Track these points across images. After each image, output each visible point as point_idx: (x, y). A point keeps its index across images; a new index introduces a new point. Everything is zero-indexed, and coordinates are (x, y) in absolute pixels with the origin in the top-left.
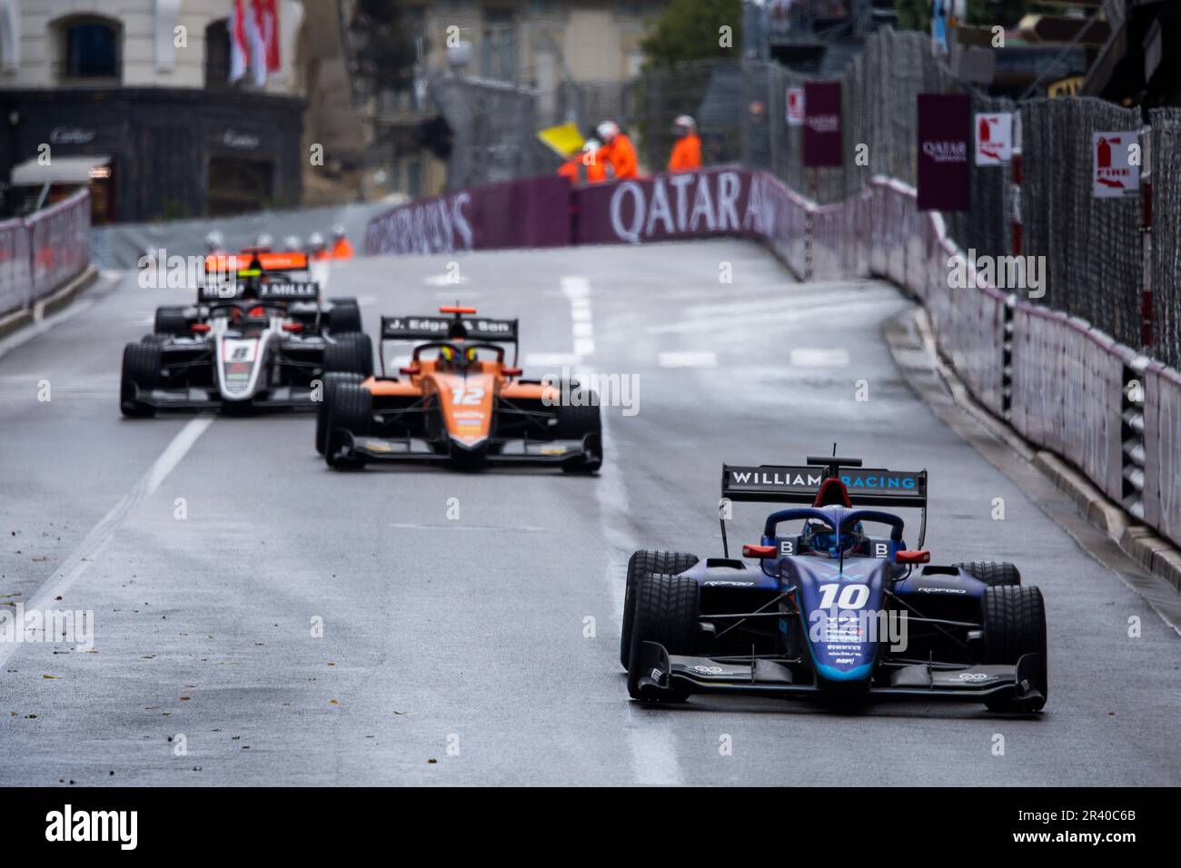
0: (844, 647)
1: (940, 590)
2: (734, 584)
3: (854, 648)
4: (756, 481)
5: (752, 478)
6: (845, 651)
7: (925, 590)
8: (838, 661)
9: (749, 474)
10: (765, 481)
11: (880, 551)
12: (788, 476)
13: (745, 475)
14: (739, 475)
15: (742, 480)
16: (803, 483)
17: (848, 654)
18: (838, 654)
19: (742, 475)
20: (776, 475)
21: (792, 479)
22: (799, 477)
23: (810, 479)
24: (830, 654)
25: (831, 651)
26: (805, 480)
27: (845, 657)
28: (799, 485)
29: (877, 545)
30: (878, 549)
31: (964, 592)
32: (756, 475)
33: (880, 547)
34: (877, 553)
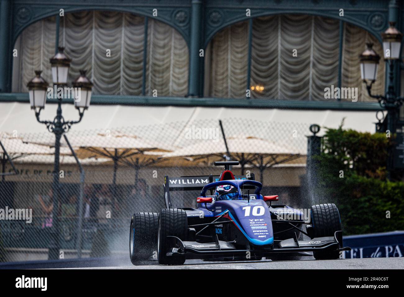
0: (261, 231)
2: (194, 215)
3: (265, 231)
4: (180, 183)
5: (178, 182)
8: (259, 236)
9: (176, 181)
10: (183, 183)
12: (193, 180)
13: (175, 181)
14: (172, 181)
15: (174, 183)
16: (200, 183)
17: (263, 234)
18: (259, 234)
19: (173, 181)
20: (188, 180)
21: (195, 181)
22: (198, 180)
23: (202, 181)
24: (255, 234)
25: (255, 233)
26: (200, 181)
27: (262, 235)
28: (198, 183)
32: (179, 180)
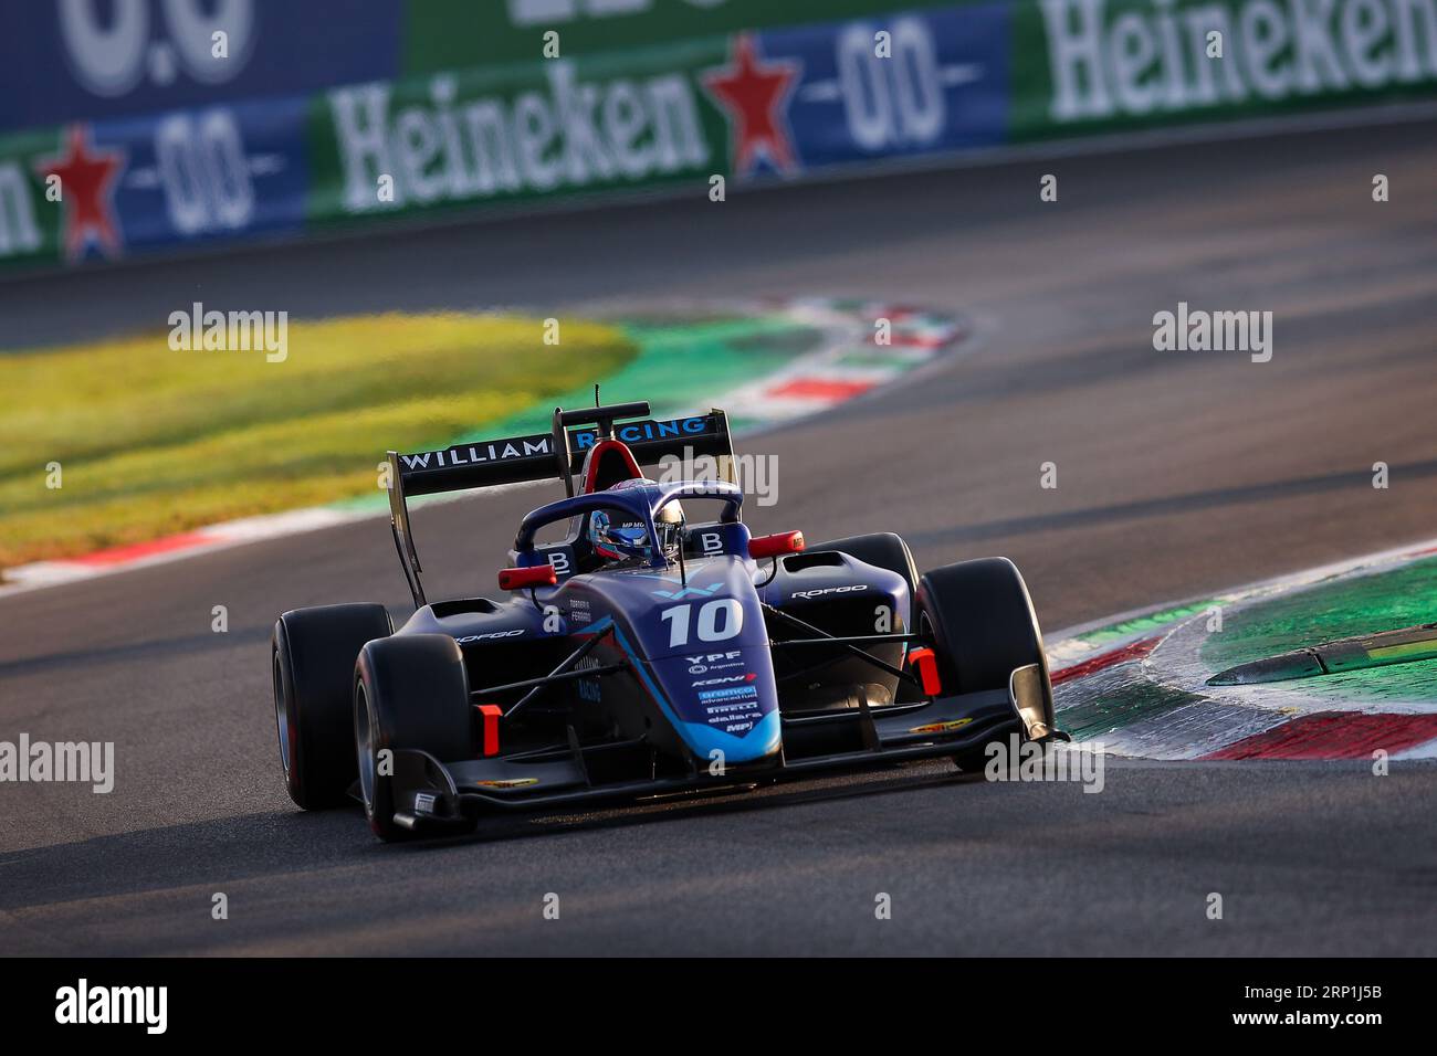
0: (734, 708)
1: (826, 591)
3: (748, 705)
6: (736, 713)
7: (803, 595)
8: (729, 728)
11: (710, 545)
17: (741, 717)
27: (739, 721)
29: (704, 536)
30: (706, 542)
31: (865, 587)
33: (708, 538)
34: (707, 548)
